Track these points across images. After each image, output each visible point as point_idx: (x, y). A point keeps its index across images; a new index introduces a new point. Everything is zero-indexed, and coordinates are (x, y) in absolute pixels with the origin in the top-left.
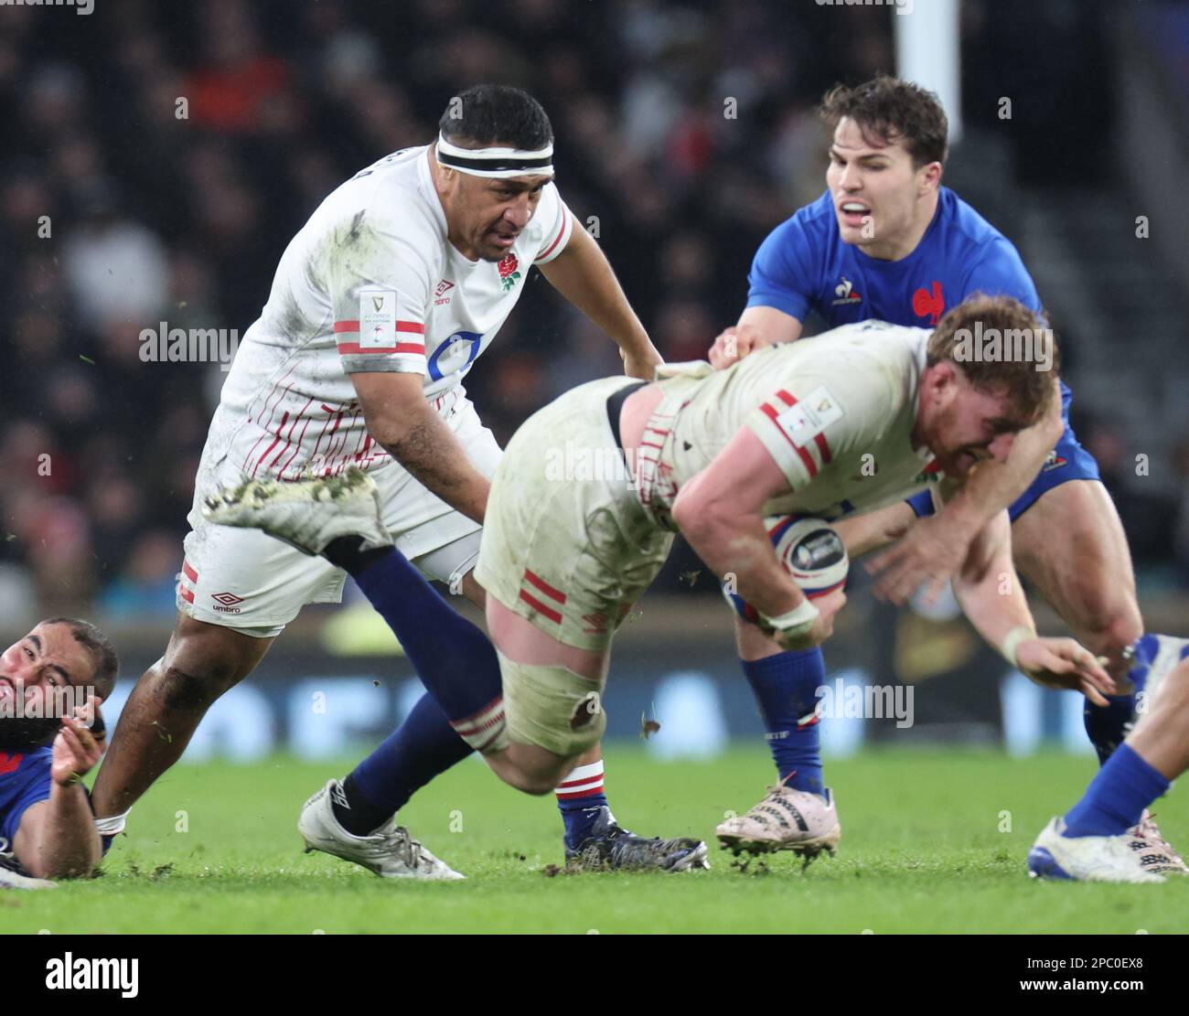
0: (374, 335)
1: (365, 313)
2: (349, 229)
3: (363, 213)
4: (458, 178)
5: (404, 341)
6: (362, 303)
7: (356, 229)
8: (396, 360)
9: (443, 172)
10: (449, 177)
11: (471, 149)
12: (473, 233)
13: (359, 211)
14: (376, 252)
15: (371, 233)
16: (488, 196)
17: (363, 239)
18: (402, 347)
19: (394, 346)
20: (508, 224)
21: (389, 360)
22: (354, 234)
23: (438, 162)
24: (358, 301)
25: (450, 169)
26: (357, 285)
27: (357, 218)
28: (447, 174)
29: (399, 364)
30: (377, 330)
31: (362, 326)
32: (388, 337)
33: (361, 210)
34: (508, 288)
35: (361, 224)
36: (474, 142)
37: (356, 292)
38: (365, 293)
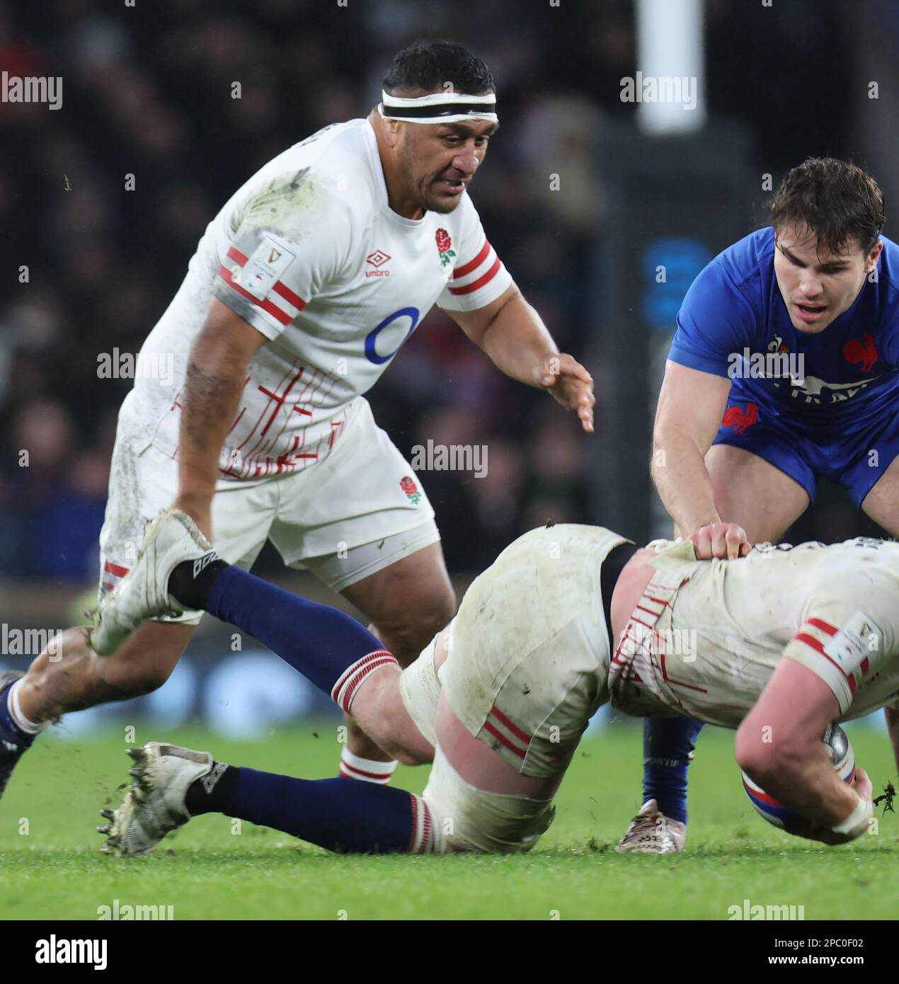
0: (253, 279)
1: (258, 256)
2: (290, 180)
3: (307, 169)
4: (404, 129)
5: (272, 300)
6: (261, 247)
7: (297, 182)
8: (254, 311)
9: (389, 126)
10: (395, 131)
11: (416, 98)
12: (420, 184)
13: (304, 167)
14: (307, 206)
15: (311, 188)
16: (437, 144)
17: (301, 192)
18: (267, 305)
19: (261, 299)
20: (456, 171)
21: (250, 308)
22: (294, 186)
23: (383, 117)
24: (259, 242)
25: (396, 121)
26: (269, 229)
27: (301, 173)
28: (393, 127)
29: (253, 317)
30: (258, 277)
31: (248, 264)
32: (261, 288)
33: (308, 166)
34: (445, 265)
35: (304, 178)
36: (419, 90)
37: (264, 234)
38: (270, 240)
